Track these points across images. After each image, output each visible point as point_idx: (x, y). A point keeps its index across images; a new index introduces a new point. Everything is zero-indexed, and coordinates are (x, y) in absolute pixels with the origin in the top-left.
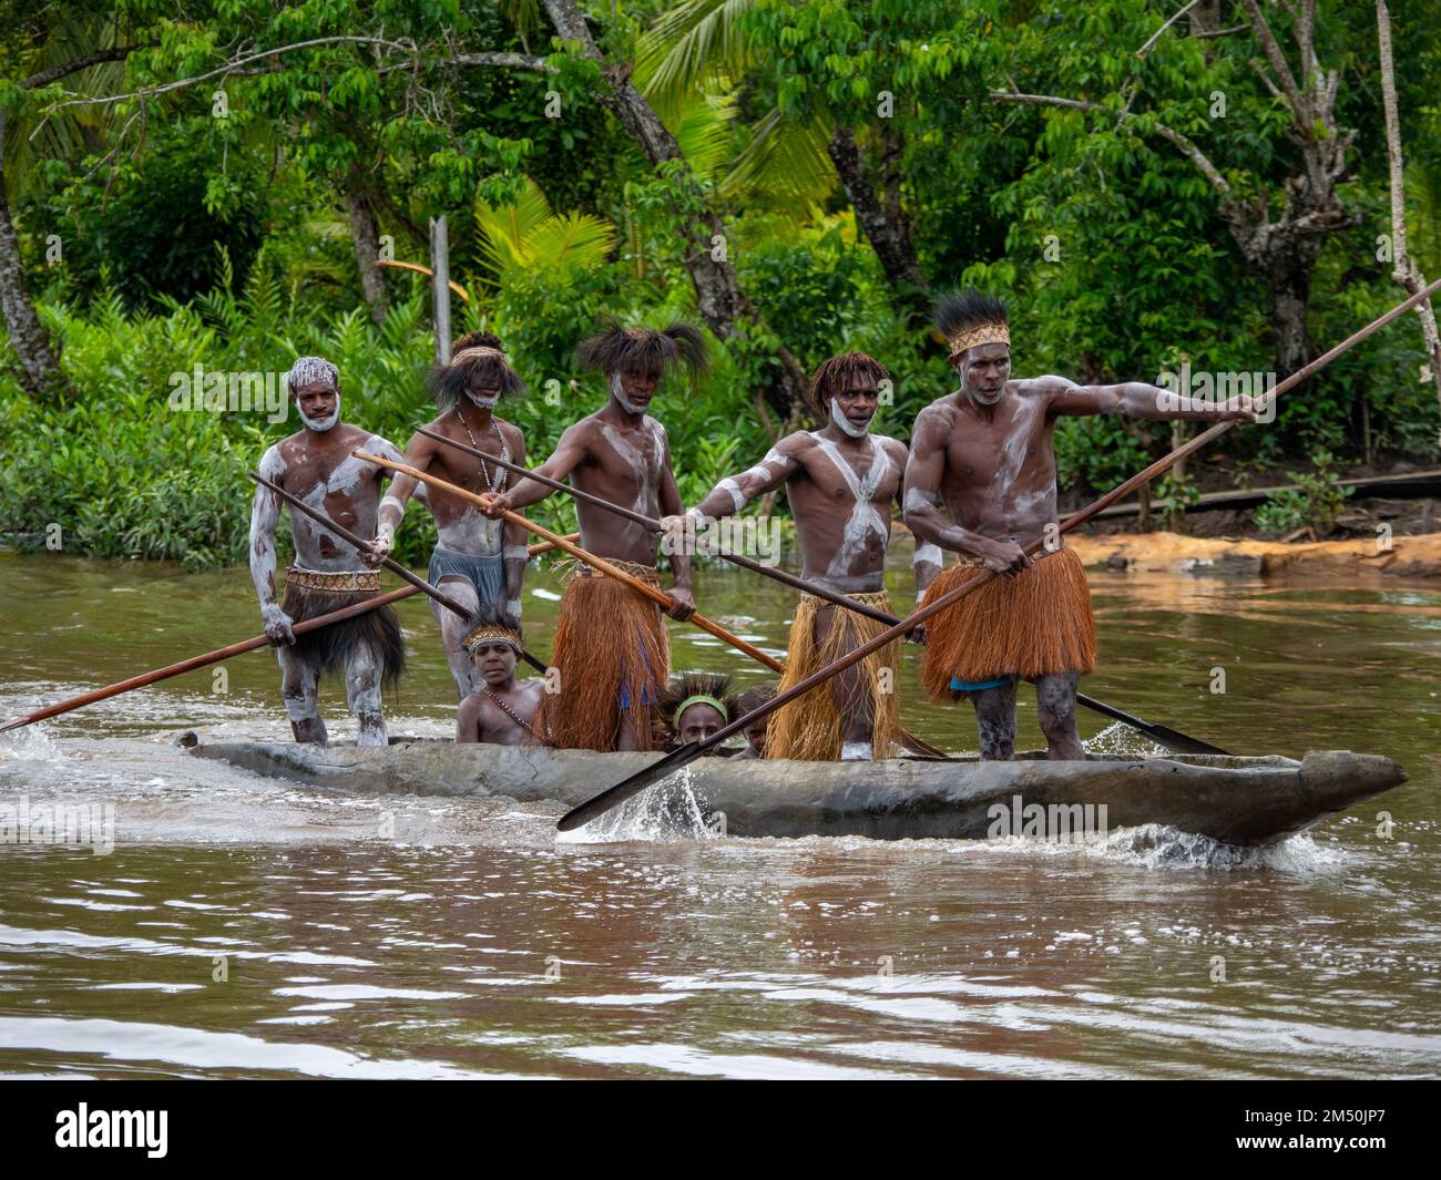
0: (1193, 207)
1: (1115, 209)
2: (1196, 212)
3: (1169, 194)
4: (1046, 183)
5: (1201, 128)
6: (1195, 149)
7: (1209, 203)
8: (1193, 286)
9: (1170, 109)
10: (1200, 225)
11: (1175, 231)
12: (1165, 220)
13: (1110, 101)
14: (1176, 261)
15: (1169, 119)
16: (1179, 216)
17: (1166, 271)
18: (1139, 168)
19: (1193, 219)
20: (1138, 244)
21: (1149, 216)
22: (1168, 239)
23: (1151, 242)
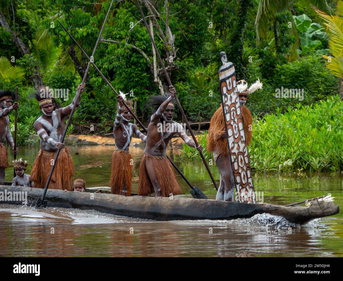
0: (143, 65)
1: (123, 66)
2: (143, 66)
3: (138, 62)
4: (108, 60)
5: (144, 47)
6: (143, 52)
7: (146, 64)
8: (143, 82)
9: (137, 43)
10: (144, 69)
11: (139, 70)
12: (137, 68)
13: (123, 42)
14: (139, 77)
15: (137, 46)
16: (140, 67)
17: (137, 79)
18: (131, 56)
19: (143, 68)
20: (131, 73)
21: (133, 67)
22: (137, 72)
23: (133, 73)
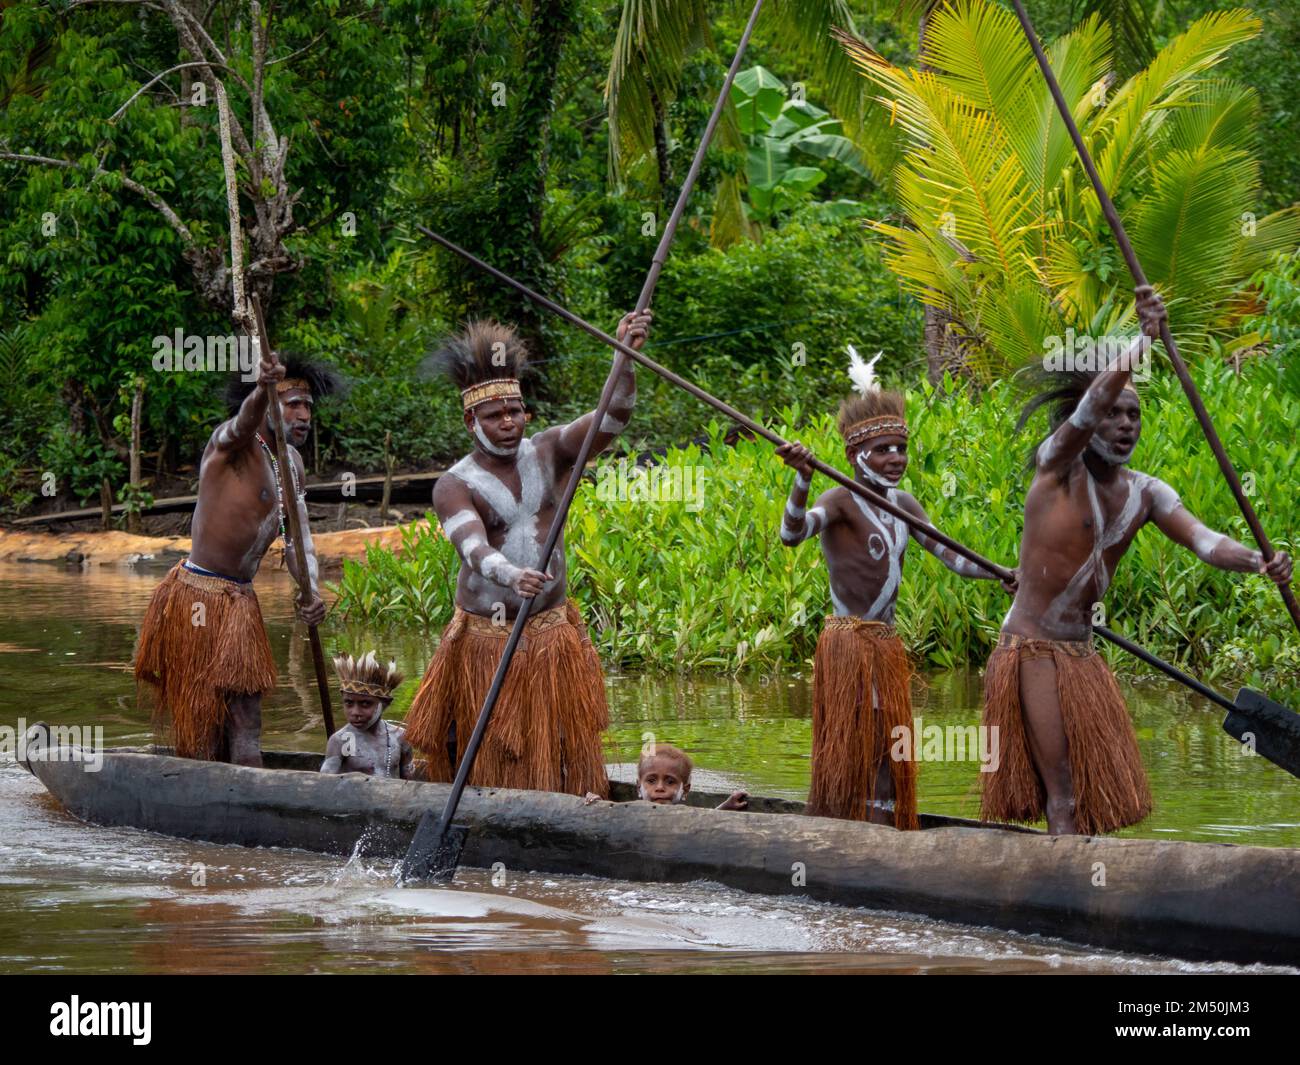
0: (162, 253)
1: (88, 254)
2: (165, 257)
3: (143, 242)
4: (28, 231)
5: (167, 185)
6: (163, 203)
7: (175, 249)
8: (162, 320)
9: (141, 168)
10: (168, 268)
11: (147, 273)
12: (138, 263)
13: (85, 161)
14: (148, 299)
15: (139, 178)
16: (150, 260)
17: (138, 307)
18: (115, 218)
19: (162, 262)
20: (114, 285)
21: (124, 260)
22: (140, 280)
23: (125, 283)
